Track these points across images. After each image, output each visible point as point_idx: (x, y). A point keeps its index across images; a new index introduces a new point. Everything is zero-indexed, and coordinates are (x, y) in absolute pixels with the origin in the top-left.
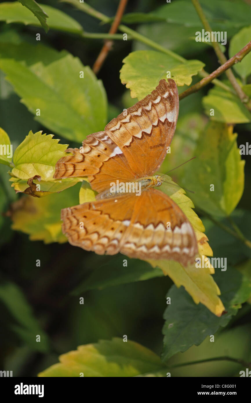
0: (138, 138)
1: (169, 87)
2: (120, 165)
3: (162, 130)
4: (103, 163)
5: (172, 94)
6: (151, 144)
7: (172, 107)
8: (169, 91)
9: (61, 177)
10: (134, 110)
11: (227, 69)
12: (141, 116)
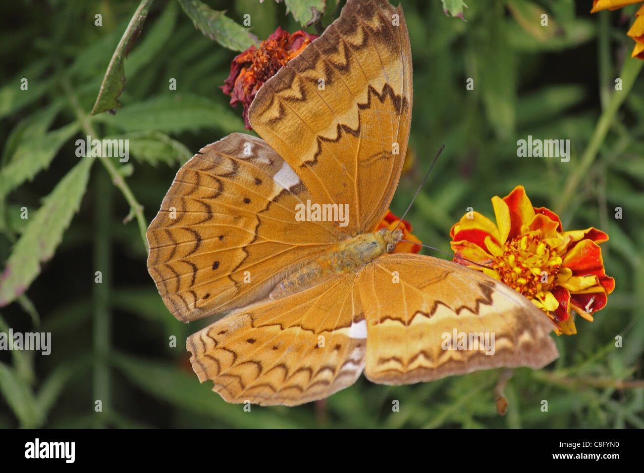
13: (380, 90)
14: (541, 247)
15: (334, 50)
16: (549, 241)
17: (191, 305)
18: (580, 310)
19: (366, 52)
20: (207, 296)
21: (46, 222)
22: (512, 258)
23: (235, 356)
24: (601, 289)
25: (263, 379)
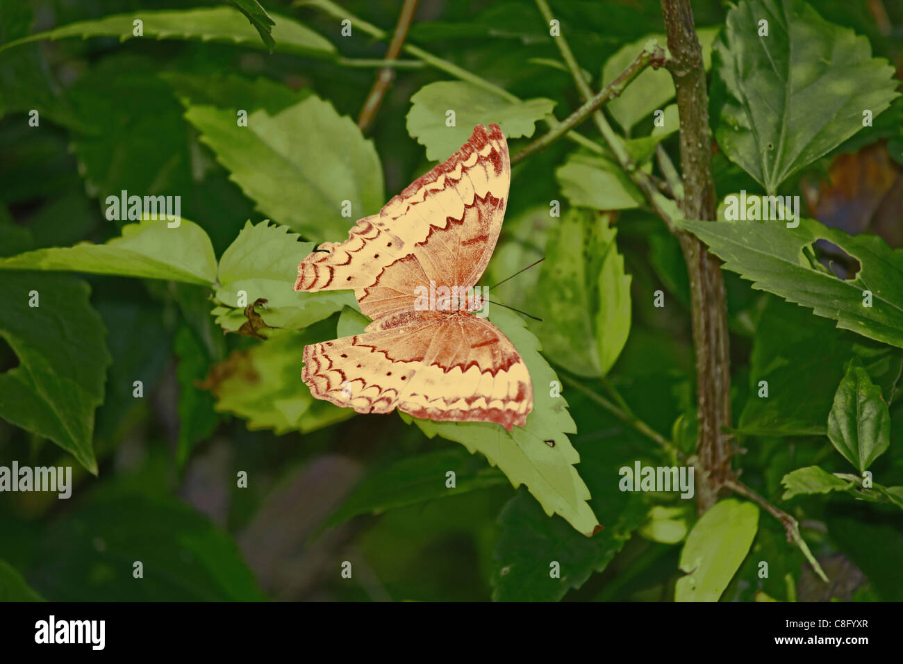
0: (441, 229)
1: (490, 137)
2: (413, 272)
3: (483, 212)
4: (383, 269)
5: (498, 150)
6: (464, 239)
7: (498, 170)
8: (491, 144)
9: (307, 289)
10: (431, 179)
11: (594, 109)
12: (444, 190)
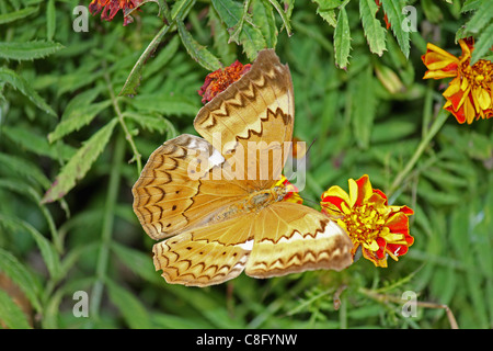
13: (274, 111)
14: (374, 213)
15: (247, 88)
16: (379, 210)
17: (159, 230)
18: (391, 254)
19: (266, 90)
20: (169, 225)
21: (83, 156)
22: (355, 216)
23: (178, 256)
24: (405, 243)
25: (191, 271)
